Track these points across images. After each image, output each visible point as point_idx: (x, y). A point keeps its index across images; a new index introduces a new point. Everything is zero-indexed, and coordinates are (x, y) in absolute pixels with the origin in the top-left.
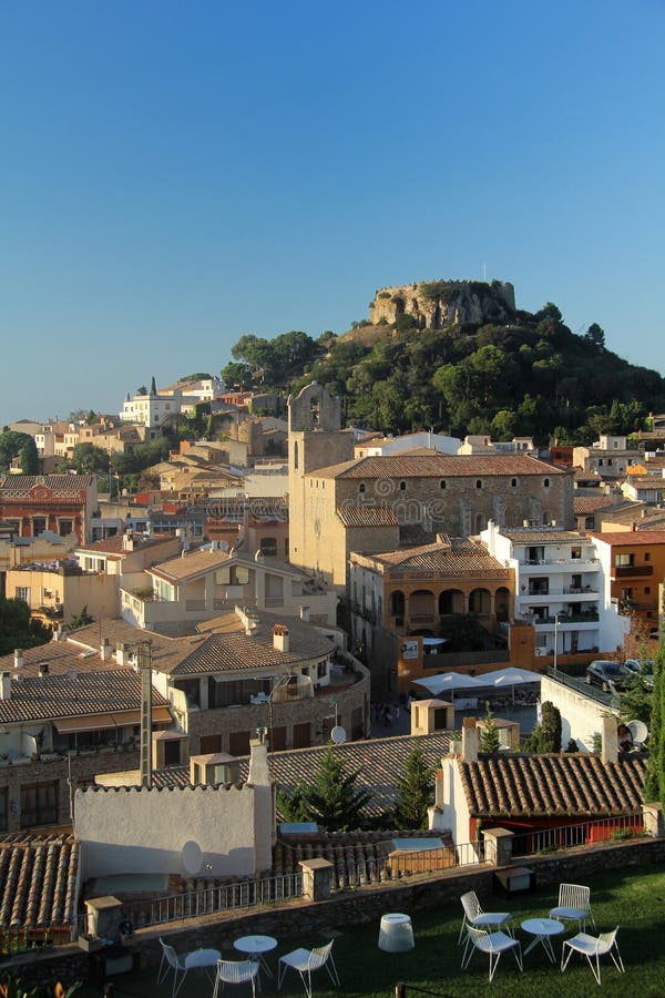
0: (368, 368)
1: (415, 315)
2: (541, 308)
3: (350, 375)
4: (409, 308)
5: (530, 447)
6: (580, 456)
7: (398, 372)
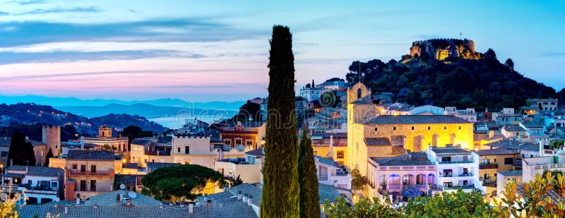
0: (407, 76)
1: (429, 53)
2: (486, 51)
3: (398, 79)
4: (427, 50)
5: (474, 112)
6: (495, 116)
7: (420, 78)
